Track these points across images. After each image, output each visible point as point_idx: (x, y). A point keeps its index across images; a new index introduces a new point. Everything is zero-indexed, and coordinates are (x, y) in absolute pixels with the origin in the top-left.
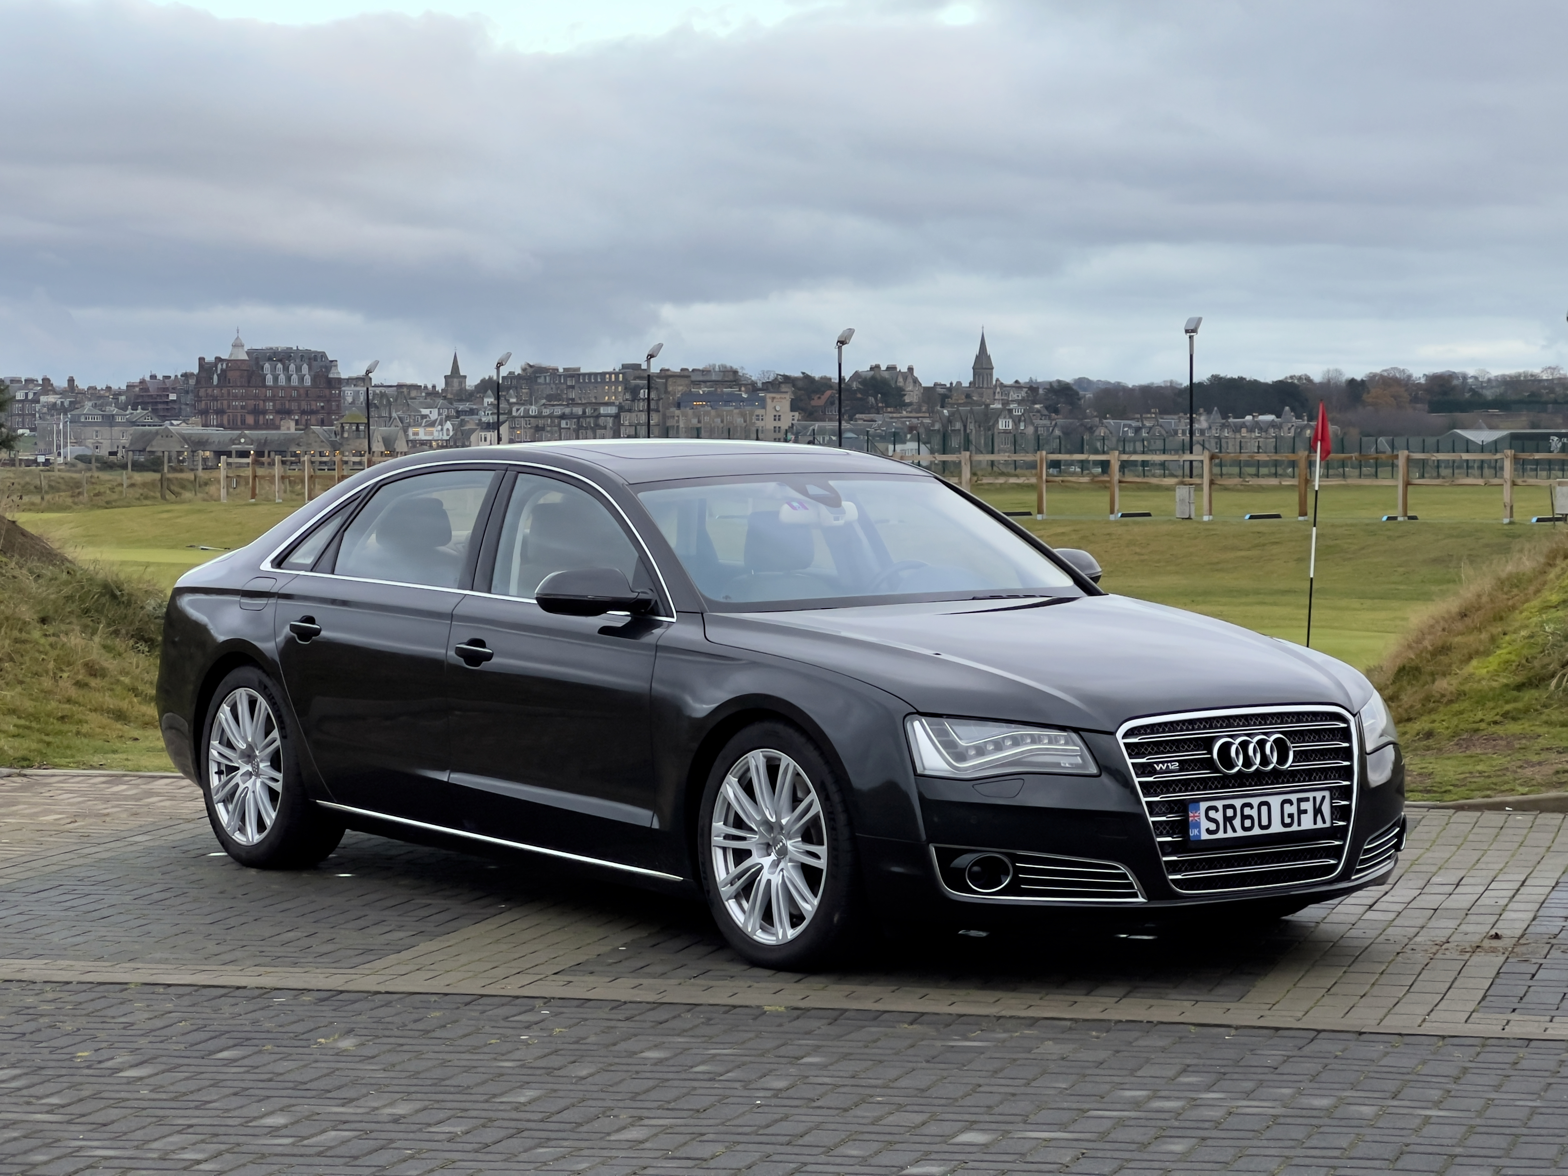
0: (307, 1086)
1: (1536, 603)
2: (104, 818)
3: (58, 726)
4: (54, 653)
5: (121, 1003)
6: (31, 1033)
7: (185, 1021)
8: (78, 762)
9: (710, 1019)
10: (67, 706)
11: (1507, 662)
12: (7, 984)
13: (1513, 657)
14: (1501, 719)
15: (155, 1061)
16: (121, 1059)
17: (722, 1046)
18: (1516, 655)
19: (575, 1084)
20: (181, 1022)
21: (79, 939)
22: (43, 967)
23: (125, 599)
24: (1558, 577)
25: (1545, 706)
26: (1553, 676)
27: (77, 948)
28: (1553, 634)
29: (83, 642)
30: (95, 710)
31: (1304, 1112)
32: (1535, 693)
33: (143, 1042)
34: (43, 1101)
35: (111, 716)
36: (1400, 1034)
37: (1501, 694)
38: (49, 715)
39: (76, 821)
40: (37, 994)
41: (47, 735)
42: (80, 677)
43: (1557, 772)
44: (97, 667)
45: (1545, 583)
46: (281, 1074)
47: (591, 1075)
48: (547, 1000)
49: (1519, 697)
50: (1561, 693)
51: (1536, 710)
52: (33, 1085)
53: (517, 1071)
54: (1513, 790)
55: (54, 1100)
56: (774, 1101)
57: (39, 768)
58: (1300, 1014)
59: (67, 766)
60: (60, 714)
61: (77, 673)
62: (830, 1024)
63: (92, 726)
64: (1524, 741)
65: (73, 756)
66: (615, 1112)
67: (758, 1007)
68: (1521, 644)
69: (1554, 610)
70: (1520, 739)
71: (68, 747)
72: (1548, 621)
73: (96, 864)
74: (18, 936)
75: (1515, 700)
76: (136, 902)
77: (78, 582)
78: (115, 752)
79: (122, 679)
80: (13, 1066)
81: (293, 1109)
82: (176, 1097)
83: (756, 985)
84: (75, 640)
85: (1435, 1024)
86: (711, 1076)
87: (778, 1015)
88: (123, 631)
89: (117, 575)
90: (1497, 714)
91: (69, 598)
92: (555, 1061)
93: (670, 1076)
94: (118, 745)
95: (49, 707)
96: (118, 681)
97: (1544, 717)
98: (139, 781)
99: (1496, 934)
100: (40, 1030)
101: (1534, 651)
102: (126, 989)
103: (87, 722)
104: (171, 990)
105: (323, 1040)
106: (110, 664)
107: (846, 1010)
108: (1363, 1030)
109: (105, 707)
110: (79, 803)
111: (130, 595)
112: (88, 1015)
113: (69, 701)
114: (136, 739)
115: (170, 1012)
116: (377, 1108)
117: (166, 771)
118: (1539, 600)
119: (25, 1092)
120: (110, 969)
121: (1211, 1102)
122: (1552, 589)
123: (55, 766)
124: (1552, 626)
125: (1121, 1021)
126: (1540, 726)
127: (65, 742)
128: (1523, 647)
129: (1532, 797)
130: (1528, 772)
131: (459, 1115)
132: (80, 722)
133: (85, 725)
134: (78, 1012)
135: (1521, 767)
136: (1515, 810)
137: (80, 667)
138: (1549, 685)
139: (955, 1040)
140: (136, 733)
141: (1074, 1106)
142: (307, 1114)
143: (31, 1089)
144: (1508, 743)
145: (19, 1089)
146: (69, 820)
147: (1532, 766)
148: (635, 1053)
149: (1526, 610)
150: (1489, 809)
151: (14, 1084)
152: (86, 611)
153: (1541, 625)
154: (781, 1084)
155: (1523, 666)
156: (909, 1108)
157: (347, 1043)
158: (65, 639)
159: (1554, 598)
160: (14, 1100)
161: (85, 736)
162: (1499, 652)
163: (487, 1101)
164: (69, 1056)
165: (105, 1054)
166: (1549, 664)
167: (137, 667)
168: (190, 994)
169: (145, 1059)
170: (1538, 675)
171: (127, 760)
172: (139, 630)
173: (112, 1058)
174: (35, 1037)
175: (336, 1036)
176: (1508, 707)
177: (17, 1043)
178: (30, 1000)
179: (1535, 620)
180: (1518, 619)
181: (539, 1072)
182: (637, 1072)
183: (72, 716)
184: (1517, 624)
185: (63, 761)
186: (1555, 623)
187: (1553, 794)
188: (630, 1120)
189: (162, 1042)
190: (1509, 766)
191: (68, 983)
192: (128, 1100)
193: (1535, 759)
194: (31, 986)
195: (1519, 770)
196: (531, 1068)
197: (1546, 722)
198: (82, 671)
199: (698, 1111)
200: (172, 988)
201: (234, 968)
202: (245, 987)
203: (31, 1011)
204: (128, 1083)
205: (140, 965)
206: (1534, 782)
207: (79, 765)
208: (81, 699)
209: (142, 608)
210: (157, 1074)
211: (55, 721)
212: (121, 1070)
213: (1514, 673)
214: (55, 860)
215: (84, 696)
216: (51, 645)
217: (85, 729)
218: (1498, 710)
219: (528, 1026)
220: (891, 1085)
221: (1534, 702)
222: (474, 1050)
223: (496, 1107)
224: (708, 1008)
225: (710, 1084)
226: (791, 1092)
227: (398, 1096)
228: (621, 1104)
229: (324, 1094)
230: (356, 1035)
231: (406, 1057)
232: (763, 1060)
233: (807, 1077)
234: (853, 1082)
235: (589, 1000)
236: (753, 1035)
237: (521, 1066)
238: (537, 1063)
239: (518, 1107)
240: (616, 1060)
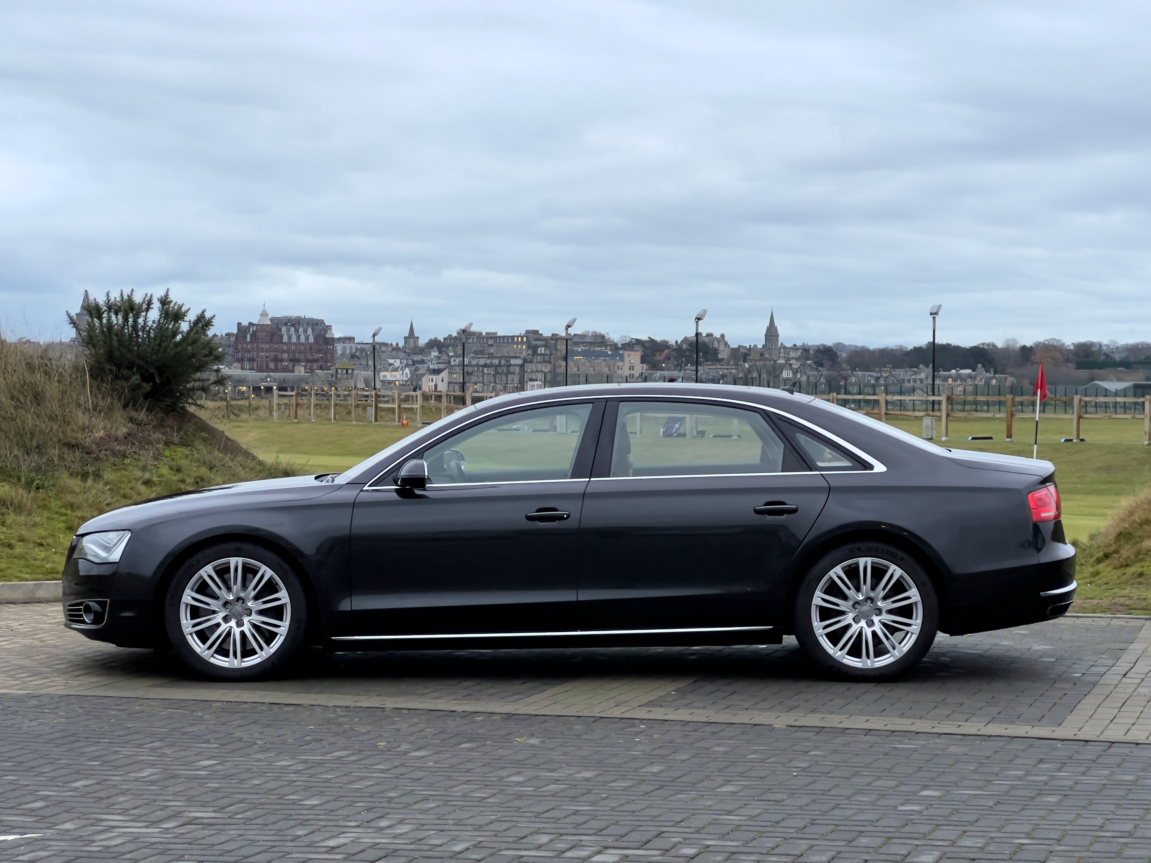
0: (524, 762)
5: (386, 718)
6: (343, 733)
7: (430, 728)
9: (744, 732)
12: (312, 707)
15: (426, 748)
16: (404, 747)
17: (757, 745)
19: (681, 763)
20: (427, 728)
31: (1120, 783)
33: (412, 738)
34: (375, 767)
46: (505, 756)
47: (688, 759)
48: (642, 720)
52: (362, 759)
53: (643, 756)
55: (379, 767)
56: (803, 774)
58: (1099, 734)
62: (816, 734)
66: (712, 778)
67: (769, 725)
80: (343, 749)
81: (523, 773)
82: (451, 766)
83: (763, 713)
86: (760, 760)
87: (783, 729)
92: (663, 752)
93: (736, 760)
100: (346, 732)
102: (384, 712)
104: (411, 712)
105: (519, 739)
107: (824, 727)
108: (1139, 742)
112: (369, 724)
115: (418, 724)
116: (571, 774)
119: (360, 762)
120: (368, 701)
121: (1064, 777)
125: (991, 736)
131: (622, 778)
134: (363, 723)
139: (895, 744)
141: (983, 778)
142: (532, 776)
143: (362, 761)
148: (708, 748)
151: (352, 758)
154: (804, 765)
156: (884, 778)
157: (534, 741)
160: (357, 766)
163: (634, 771)
164: (374, 745)
165: (395, 744)
169: (419, 747)
173: (400, 747)
174: (345, 734)
175: (526, 737)
177: (338, 737)
181: (656, 757)
182: (715, 758)
188: (724, 782)
189: (423, 739)
192: (423, 767)
196: (651, 755)
199: (761, 778)
201: (442, 701)
202: (455, 711)
204: (417, 759)
210: (430, 755)
212: (409, 752)
219: (638, 734)
220: (870, 766)
222: (611, 745)
223: (641, 774)
224: (740, 725)
225: (761, 764)
226: (811, 769)
227: (580, 768)
228: (714, 774)
229: (536, 766)
230: (537, 737)
231: (573, 749)
232: (786, 753)
233: (817, 762)
234: (846, 764)
235: (666, 721)
236: (774, 740)
237: (645, 754)
238: (653, 753)
239: (654, 774)
240: (699, 752)
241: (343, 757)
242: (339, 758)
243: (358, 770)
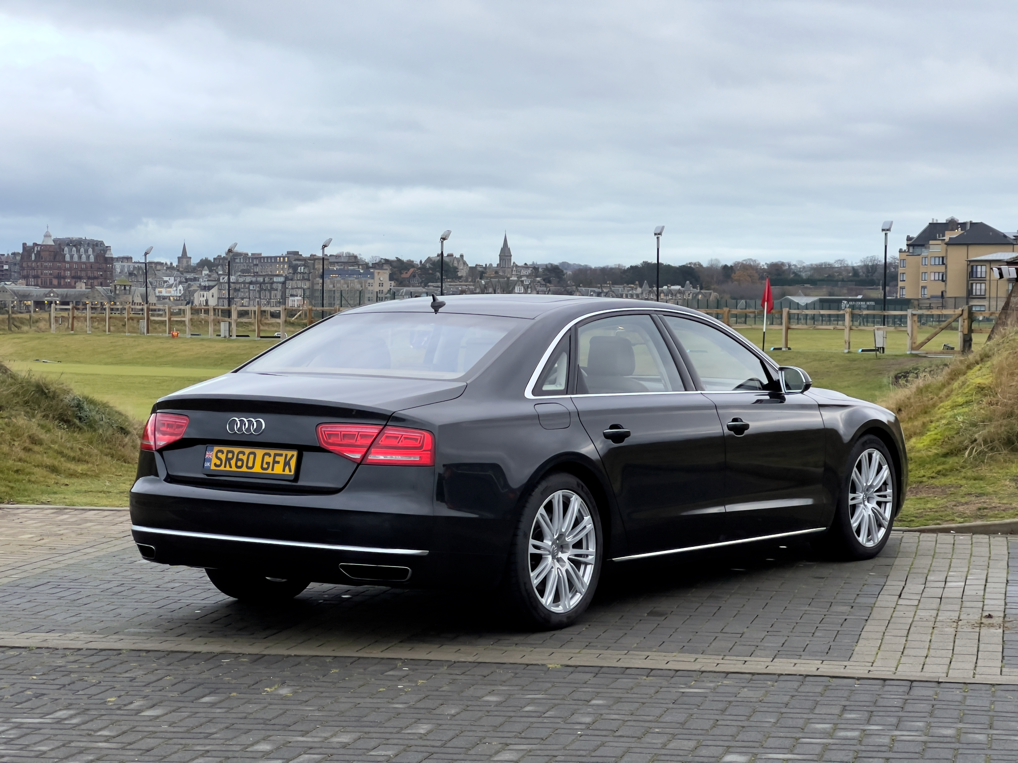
0: (273, 722)
1: (948, 403)
2: (61, 537)
3: (16, 476)
4: (8, 429)
5: (121, 663)
6: (69, 685)
7: (169, 676)
8: (33, 500)
9: (516, 674)
10: (20, 463)
11: (935, 439)
12: (39, 651)
13: (938, 437)
14: (936, 475)
15: (162, 704)
16: (137, 704)
17: (533, 693)
18: (941, 435)
19: (450, 719)
20: (166, 676)
21: (74, 619)
22: (59, 638)
23: (51, 395)
24: (960, 387)
25: (963, 467)
26: (966, 449)
27: (76, 625)
28: (963, 422)
29: (26, 422)
30: (38, 466)
31: (941, 739)
32: (956, 459)
33: (147, 690)
34: (99, 733)
35: (48, 469)
36: (965, 683)
37: (934, 460)
38: (8, 469)
39: (43, 539)
40: (62, 657)
41: (10, 482)
42: (26, 445)
43: (980, 509)
44: (36, 438)
45: (952, 391)
46: (252, 713)
47: (458, 714)
48: (404, 661)
49: (946, 461)
50: (972, 459)
51: (957, 470)
52: (87, 722)
53: (407, 711)
54: (953, 520)
55: (105, 733)
56: (589, 732)
57: (8, 503)
58: (894, 669)
59: (26, 503)
60: (15, 469)
61: (25, 442)
62: (594, 677)
63: (37, 476)
64: (952, 489)
65: (29, 496)
66: (487, 740)
67: (543, 665)
68: (943, 428)
69: (961, 407)
70: (949, 488)
71: (25, 490)
72: (959, 414)
73: (67, 568)
74: (33, 616)
75: (944, 463)
76: (102, 593)
77: (20, 383)
78: (55, 493)
79: (52, 446)
80: (67, 708)
81: (271, 738)
82: (188, 730)
83: (535, 650)
84: (21, 421)
85: (983, 676)
86: (539, 714)
87: (558, 671)
88: (51, 416)
89: (45, 379)
90: (933, 472)
91: (16, 394)
92: (429, 704)
93: (512, 714)
94: (56, 488)
95: (8, 464)
96: (50, 448)
97: (963, 474)
98: (76, 512)
99: (989, 615)
100: (74, 683)
101: (953, 433)
102: (120, 654)
103: (33, 474)
104: (150, 654)
105: (268, 689)
106: (44, 436)
107: (602, 667)
108: (940, 680)
109: (44, 464)
110: (41, 526)
111: (54, 392)
112: (101, 671)
113: (20, 460)
114: (67, 485)
115: (157, 670)
116: (326, 738)
117: (92, 505)
118: (950, 401)
119: (83, 727)
120: (104, 640)
121: (876, 732)
122: (958, 394)
123: (19, 503)
124: (962, 417)
125: (782, 675)
126: (961, 479)
127: (22, 487)
128: (945, 430)
129: (967, 524)
130: (961, 508)
131: (385, 742)
132: (29, 473)
133: (32, 476)
134: (95, 670)
135: (955, 506)
136: (957, 532)
137: (26, 438)
138: (964, 454)
139: (682, 688)
140: (66, 481)
141: (789, 735)
142: (282, 742)
143: (86, 725)
144: (942, 490)
145: (78, 725)
146: (39, 538)
147: (963, 505)
148: (480, 698)
149: (942, 407)
150: (941, 532)
151: (75, 721)
152: (26, 402)
153: (954, 416)
154: (588, 720)
155: (946, 442)
156: (679, 736)
157: (285, 691)
158: (14, 420)
159: (961, 400)
160: (78, 733)
161: (34, 482)
162: (929, 433)
163: (398, 733)
164: (102, 701)
165: (127, 699)
166: (964, 441)
167: (61, 438)
168: (164, 657)
169: (154, 703)
170: (957, 447)
171: (65, 498)
172: (61, 414)
173: (132, 703)
174: (72, 686)
176: (940, 468)
177: (62, 691)
178: (60, 662)
179: (949, 414)
180: (938, 412)
181: (422, 711)
182: (488, 712)
183: (23, 470)
184: (938, 416)
185: (23, 499)
186: (963, 416)
187: (979, 522)
188: (500, 746)
189: (160, 691)
190: (947, 505)
191: (79, 650)
192: (156, 732)
193: (963, 500)
194: (56, 652)
195: (954, 507)
196: (416, 708)
197: (964, 477)
198: (27, 441)
199: (542, 739)
200: (151, 653)
201: (186, 639)
202: (200, 652)
203: (62, 669)
204: (150, 720)
205: (122, 637)
206: (966, 515)
207: (34, 501)
208: (28, 459)
209: (62, 400)
210: (167, 714)
211: (13, 473)
212: (142, 711)
213: (941, 446)
214: (38, 565)
215: (29, 457)
216: (6, 424)
217: (33, 478)
218: (934, 470)
219: (400, 679)
220: (661, 720)
221: (956, 464)
222: (372, 696)
223: (407, 737)
224: (512, 666)
225: (540, 720)
226: (597, 725)
227: (337, 729)
228: (488, 734)
229: (286, 727)
230: (288, 686)
231: (329, 701)
232: (566, 702)
233: (601, 715)
234: (634, 718)
235: (431, 660)
236: (549, 685)
237: (409, 707)
238: (419, 705)
239: (422, 737)
240: (470, 703)
241: (65, 719)
242: (60, 721)
243: (79, 738)
